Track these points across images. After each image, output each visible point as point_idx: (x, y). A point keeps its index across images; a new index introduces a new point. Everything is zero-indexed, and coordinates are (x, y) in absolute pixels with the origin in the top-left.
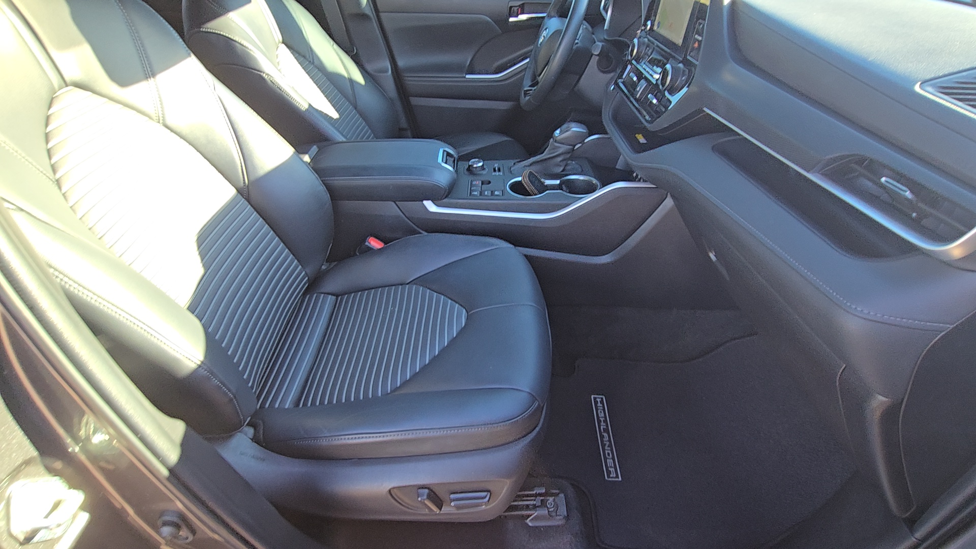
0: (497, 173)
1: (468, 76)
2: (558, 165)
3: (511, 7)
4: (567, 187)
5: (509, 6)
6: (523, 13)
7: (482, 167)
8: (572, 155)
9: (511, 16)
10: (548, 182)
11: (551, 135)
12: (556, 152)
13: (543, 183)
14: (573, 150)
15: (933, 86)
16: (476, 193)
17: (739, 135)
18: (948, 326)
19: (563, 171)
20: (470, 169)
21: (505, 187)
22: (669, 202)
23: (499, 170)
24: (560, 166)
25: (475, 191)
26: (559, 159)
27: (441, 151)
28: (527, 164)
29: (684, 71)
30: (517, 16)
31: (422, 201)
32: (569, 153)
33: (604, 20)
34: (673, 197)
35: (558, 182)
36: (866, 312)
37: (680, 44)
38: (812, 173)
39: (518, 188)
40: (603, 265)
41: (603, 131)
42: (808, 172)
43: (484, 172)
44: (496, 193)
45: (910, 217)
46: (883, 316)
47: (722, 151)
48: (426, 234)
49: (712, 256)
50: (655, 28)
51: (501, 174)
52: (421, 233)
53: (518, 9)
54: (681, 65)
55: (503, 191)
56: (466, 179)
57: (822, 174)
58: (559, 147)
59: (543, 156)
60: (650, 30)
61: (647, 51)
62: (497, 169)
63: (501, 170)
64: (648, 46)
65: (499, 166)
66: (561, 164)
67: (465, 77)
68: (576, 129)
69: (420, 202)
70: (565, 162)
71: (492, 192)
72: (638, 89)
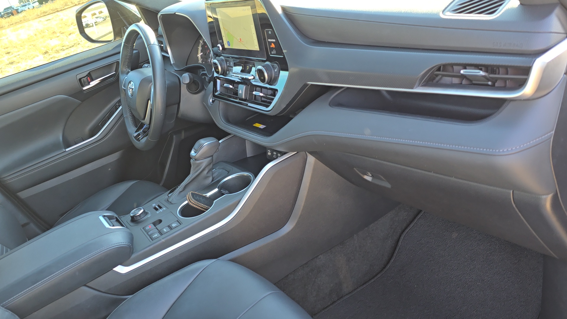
0: (161, 210)
1: (67, 150)
2: (206, 177)
3: (80, 79)
4: (226, 189)
5: (78, 79)
6: (92, 80)
7: (145, 213)
8: (213, 164)
9: (83, 86)
10: (209, 194)
11: (190, 158)
12: (201, 167)
13: (205, 197)
14: (212, 159)
15: (449, 11)
16: (156, 235)
17: (342, 87)
18: (552, 132)
19: (213, 181)
20: (134, 220)
21: (177, 217)
22: (311, 159)
23: (160, 207)
24: (209, 177)
25: (152, 234)
26: (205, 172)
27: (101, 218)
28: (181, 190)
29: (273, 66)
30: (89, 84)
31: (112, 269)
32: (210, 164)
33: (169, 57)
34: (312, 153)
35: (216, 190)
36: (510, 149)
37: (259, 50)
38: (415, 88)
39: (188, 212)
40: (288, 233)
41: (226, 134)
42: (412, 88)
43: (149, 216)
44: (174, 225)
45: (488, 85)
46: (520, 146)
47: (337, 104)
48: (131, 296)
49: (368, 178)
50: (226, 46)
51: (164, 209)
52: (126, 299)
53: (87, 78)
54: (267, 63)
55: (177, 221)
56: (137, 230)
57: (422, 86)
58: (201, 163)
59: (191, 178)
60: (222, 49)
61: (228, 65)
62: (157, 207)
63: (161, 205)
64: (227, 61)
65: (157, 205)
66: (208, 175)
67: (66, 151)
68: (206, 143)
69: (112, 270)
70: (211, 172)
71: (169, 226)
72: (240, 92)
